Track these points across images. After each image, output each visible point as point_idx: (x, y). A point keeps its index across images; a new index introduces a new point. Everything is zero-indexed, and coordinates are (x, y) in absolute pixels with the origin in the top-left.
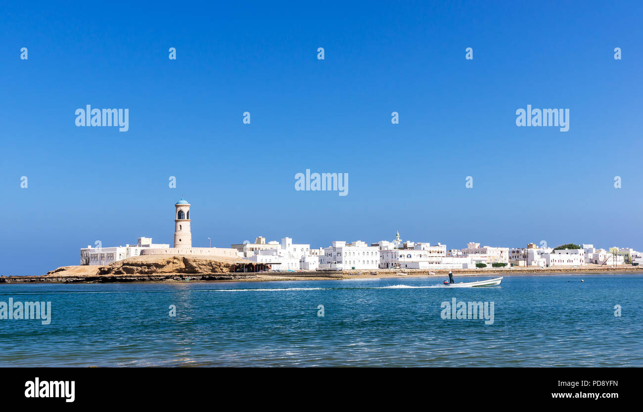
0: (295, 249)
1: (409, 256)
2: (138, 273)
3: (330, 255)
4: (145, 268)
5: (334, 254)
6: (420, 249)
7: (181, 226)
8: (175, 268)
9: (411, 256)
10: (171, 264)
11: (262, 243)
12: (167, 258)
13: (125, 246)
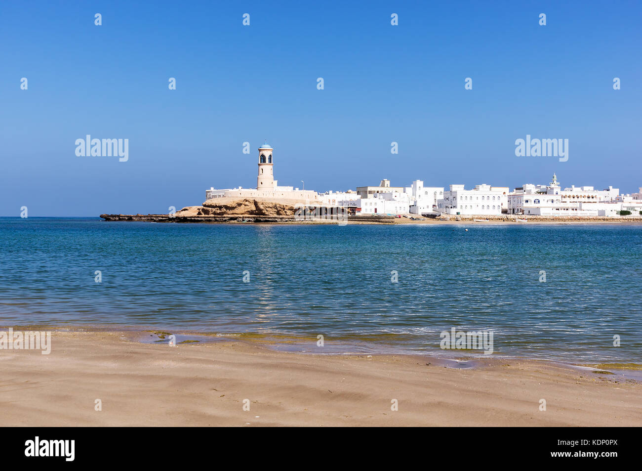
0: (426, 193)
1: (537, 201)
2: (212, 214)
3: (447, 199)
4: (218, 209)
5: (451, 198)
6: (552, 193)
7: (262, 170)
8: (246, 210)
9: (539, 202)
10: (243, 206)
11: (386, 186)
12: (237, 200)
13: (238, 188)
